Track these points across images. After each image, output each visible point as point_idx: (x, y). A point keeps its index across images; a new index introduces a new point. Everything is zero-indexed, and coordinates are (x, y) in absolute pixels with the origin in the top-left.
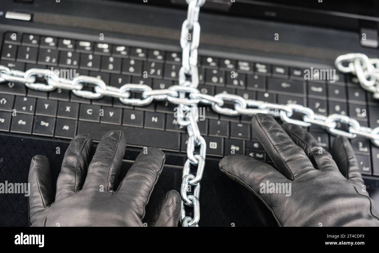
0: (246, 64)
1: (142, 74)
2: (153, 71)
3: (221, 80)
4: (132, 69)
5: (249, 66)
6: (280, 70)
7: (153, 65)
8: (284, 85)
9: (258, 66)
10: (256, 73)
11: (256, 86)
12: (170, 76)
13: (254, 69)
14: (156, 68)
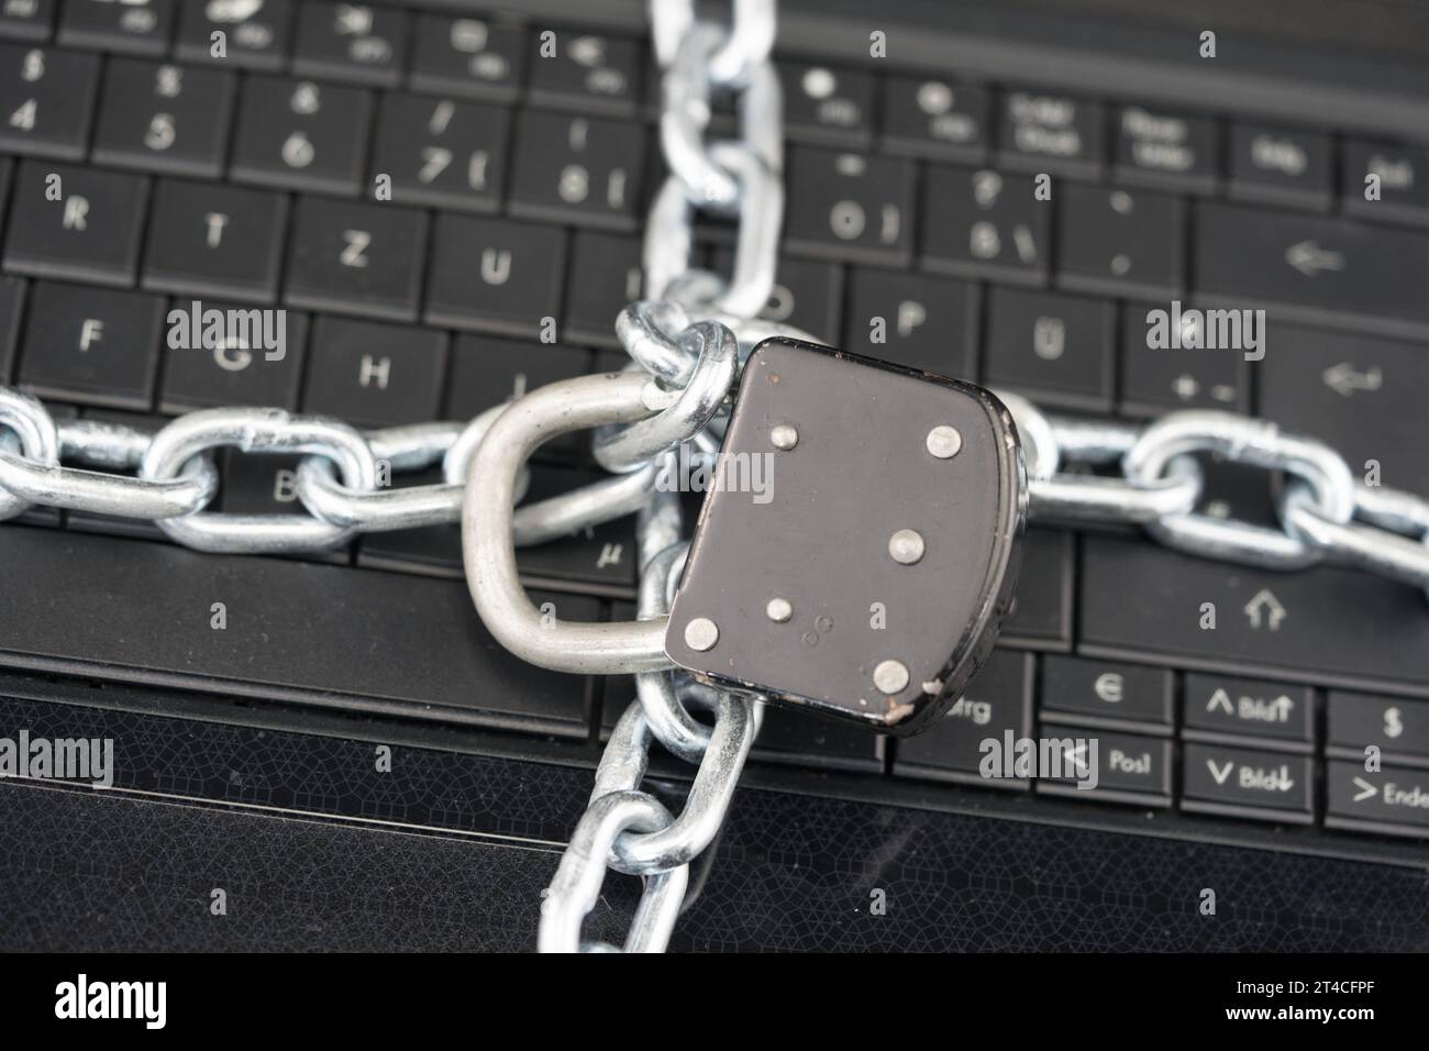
0: (1053, 112)
1: (368, 180)
2: (439, 160)
3: (891, 224)
4: (297, 150)
5: (1077, 125)
6: (1284, 157)
7: (442, 117)
8: (1303, 257)
9: (1138, 123)
10: (1124, 174)
11: (1121, 264)
12: (554, 197)
13: (1111, 145)
14: (459, 142)
